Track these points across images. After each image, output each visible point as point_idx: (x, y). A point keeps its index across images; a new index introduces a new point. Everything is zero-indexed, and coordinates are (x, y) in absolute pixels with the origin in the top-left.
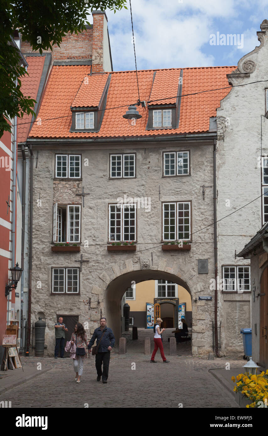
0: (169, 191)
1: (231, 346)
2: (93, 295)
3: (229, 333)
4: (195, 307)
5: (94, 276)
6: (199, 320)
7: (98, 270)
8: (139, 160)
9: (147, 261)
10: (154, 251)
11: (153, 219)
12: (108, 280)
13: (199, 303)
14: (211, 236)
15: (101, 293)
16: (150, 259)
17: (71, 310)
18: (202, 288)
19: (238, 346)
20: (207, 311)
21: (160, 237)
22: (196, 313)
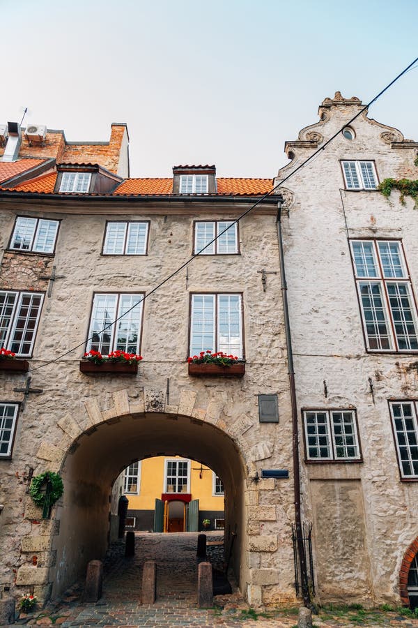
0: (203, 277)
1: (330, 582)
2: (39, 461)
3: (324, 551)
4: (255, 492)
5: (47, 423)
6: (263, 523)
7: (57, 409)
8: (154, 230)
9: (157, 394)
10: (173, 376)
11: (173, 319)
12: (75, 431)
13: (264, 484)
14: (280, 352)
15: (58, 458)
16: (165, 391)
18: (268, 452)
19: (345, 581)
20: (280, 502)
21: (186, 352)
22: (256, 507)
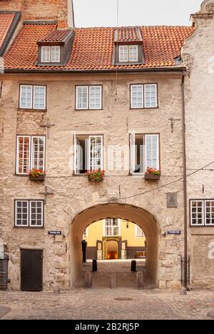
0: (136, 123)
1: (198, 280)
2: (58, 228)
3: (196, 267)
4: (164, 241)
5: (59, 209)
6: (167, 254)
7: (63, 203)
8: (105, 91)
9: (114, 194)
10: (122, 184)
13: (168, 237)
14: (179, 169)
15: (67, 226)
16: (118, 192)
17: (35, 243)
18: (171, 221)
19: (204, 279)
20: (175, 245)
